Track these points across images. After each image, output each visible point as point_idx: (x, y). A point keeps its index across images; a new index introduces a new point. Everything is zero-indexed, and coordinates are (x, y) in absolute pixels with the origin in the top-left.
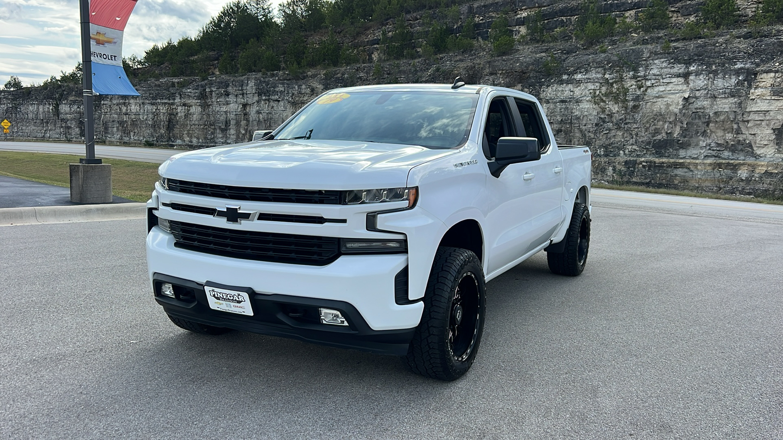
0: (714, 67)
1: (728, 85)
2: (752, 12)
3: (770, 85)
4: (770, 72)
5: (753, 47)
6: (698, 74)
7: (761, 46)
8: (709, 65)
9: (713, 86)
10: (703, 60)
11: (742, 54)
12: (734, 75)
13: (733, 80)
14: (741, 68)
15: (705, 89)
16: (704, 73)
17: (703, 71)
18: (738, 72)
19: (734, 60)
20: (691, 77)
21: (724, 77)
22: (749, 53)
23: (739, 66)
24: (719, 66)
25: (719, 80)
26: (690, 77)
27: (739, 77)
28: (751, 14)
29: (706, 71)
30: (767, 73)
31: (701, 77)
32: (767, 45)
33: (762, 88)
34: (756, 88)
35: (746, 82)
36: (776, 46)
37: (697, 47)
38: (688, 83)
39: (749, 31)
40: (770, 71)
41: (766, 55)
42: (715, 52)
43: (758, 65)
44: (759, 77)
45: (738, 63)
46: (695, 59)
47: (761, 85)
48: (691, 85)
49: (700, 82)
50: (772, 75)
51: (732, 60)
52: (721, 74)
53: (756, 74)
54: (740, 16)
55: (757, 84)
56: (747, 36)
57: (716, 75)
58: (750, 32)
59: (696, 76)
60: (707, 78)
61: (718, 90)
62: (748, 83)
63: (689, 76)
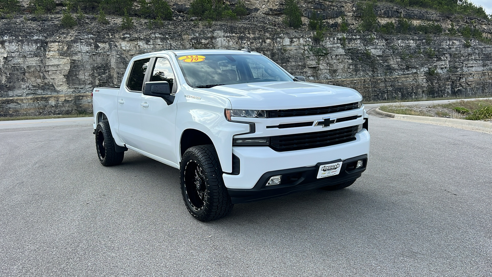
0: (20, 38)
1: (32, 49)
2: (27, 4)
3: (57, 50)
4: (56, 42)
5: (40, 26)
6: (10, 42)
7: (45, 26)
8: (17, 36)
9: (23, 50)
10: (12, 33)
11: (35, 30)
12: (34, 43)
13: (34, 47)
14: (37, 39)
15: (18, 52)
16: (14, 41)
17: (14, 40)
18: (36, 42)
19: (32, 34)
20: (6, 44)
21: (29, 44)
22: (39, 30)
23: (35, 38)
24: (24, 37)
25: (26, 46)
26: (5, 44)
27: (37, 44)
28: (26, 6)
29: (16, 40)
30: (53, 42)
31: (13, 44)
32: (48, 26)
33: (52, 51)
34: (49, 52)
35: (42, 48)
36: (53, 27)
37: (4, 24)
38: (4, 48)
39: (33, 16)
40: (55, 42)
41: (49, 32)
42: (18, 29)
43: (46, 38)
44: (49, 45)
45: (34, 36)
46: (6, 32)
47: (52, 49)
48: (7, 49)
49: (13, 47)
50: (57, 44)
51: (31, 34)
52: (26, 43)
53: (47, 43)
54: (20, 6)
55: (49, 49)
56: (34, 19)
57: (23, 43)
58: (34, 17)
59: (9, 43)
60: (17, 45)
61: (26, 52)
62: (43, 48)
63: (4, 43)
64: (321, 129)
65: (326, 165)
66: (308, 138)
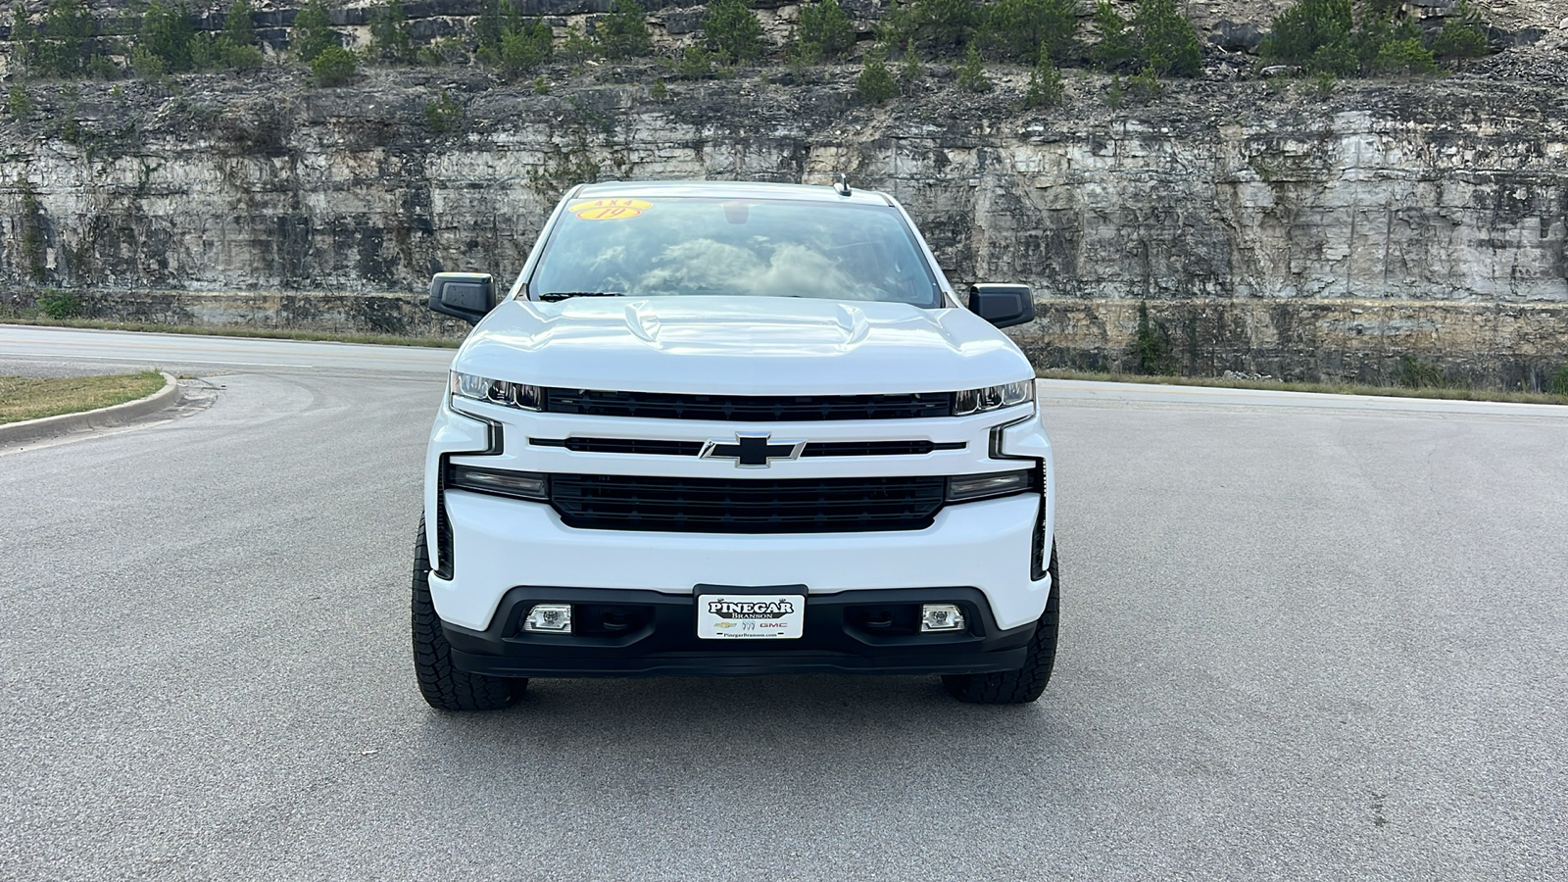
0: (742, 132)
1: (767, 165)
2: (784, 37)
3: (831, 168)
4: (830, 146)
5: (798, 100)
6: (717, 143)
7: (810, 100)
8: (734, 128)
9: (744, 167)
10: (724, 119)
11: (783, 111)
12: (775, 148)
13: (775, 158)
14: (785, 137)
15: (732, 171)
16: (727, 141)
17: (726, 138)
18: (781, 143)
19: (774, 123)
20: (708, 149)
21: (761, 151)
22: (794, 111)
23: (781, 132)
24: (751, 131)
25: (753, 156)
26: (705, 149)
27: (783, 151)
28: (781, 42)
29: (731, 138)
30: (825, 147)
31: (723, 149)
32: (818, 98)
33: (819, 171)
34: (811, 172)
35: (794, 162)
36: (832, 100)
37: (710, 95)
38: (702, 159)
39: (788, 71)
40: (828, 145)
41: (820, 115)
42: (741, 106)
43: (809, 133)
44: (813, 153)
45: (779, 127)
46: (710, 117)
47: (818, 167)
48: (708, 163)
49: (722, 158)
50: (833, 150)
51: (770, 122)
52: (754, 146)
53: (808, 149)
54: (767, 42)
55: (812, 165)
56: (787, 80)
57: (747, 147)
58: (789, 74)
59: (715, 146)
60: (733, 151)
61: (752, 173)
62: (797, 163)
63: (703, 146)
64: (729, 469)
65: (727, 598)
66: (685, 496)
